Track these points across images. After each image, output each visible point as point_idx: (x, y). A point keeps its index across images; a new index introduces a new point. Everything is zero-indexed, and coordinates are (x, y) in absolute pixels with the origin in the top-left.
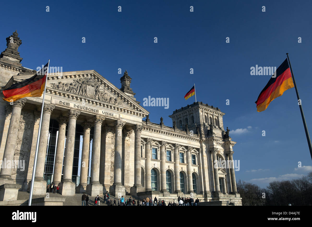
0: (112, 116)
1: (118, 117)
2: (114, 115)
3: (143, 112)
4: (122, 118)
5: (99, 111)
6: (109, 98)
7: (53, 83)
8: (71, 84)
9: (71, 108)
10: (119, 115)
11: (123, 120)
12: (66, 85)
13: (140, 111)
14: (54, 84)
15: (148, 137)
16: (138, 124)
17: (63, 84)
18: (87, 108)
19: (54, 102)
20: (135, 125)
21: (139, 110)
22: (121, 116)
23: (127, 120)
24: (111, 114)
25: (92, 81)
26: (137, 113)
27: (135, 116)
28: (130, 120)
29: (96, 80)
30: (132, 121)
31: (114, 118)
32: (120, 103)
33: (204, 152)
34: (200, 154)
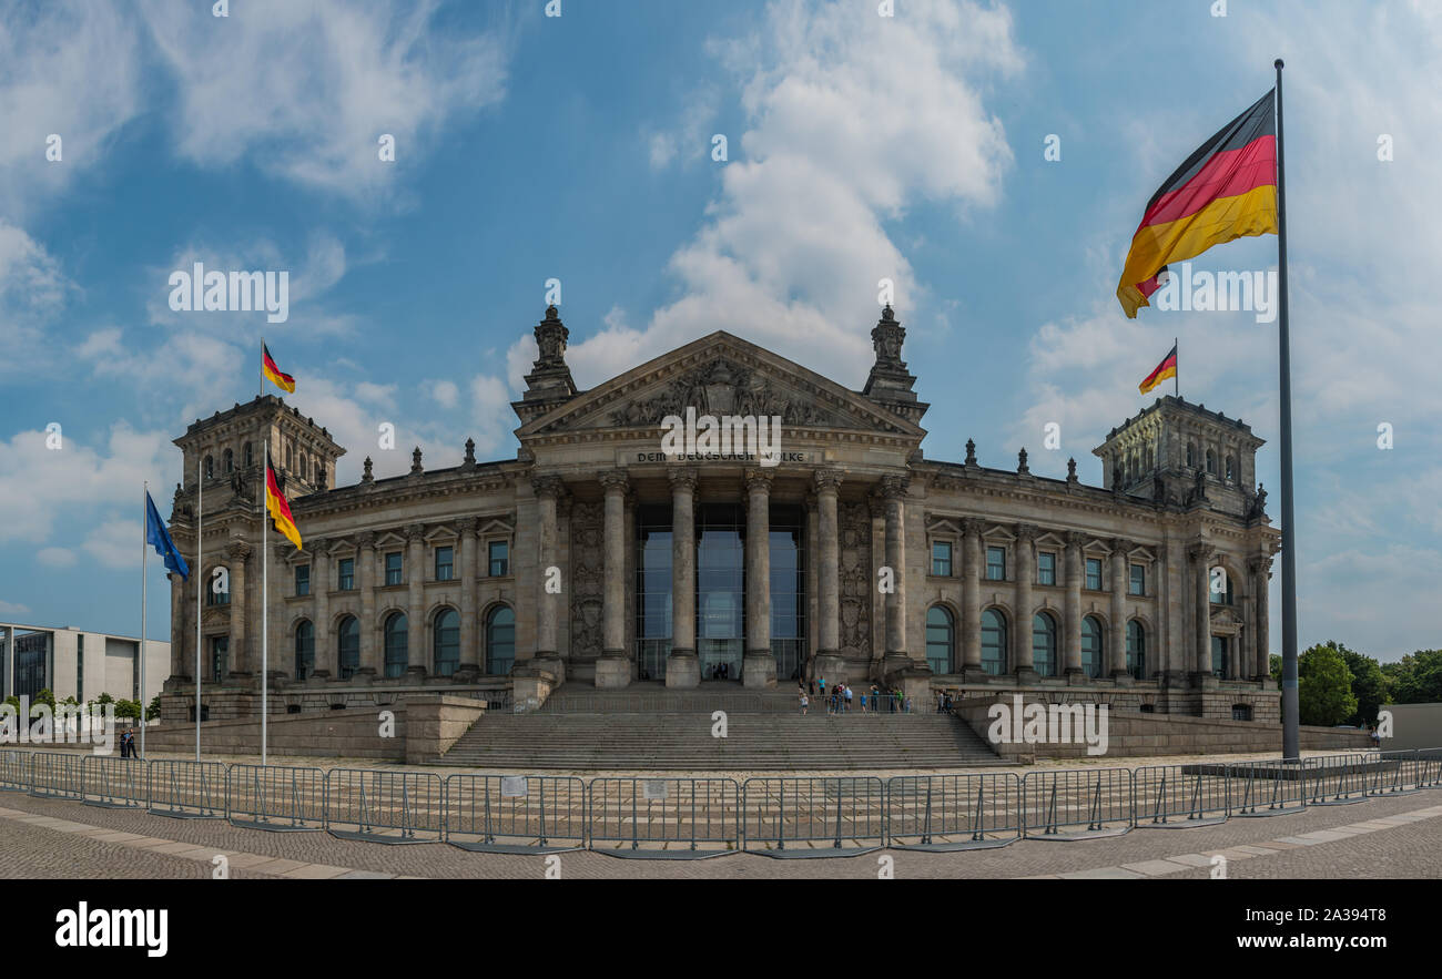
0: (797, 462)
1: (818, 460)
2: (806, 456)
3: (904, 433)
4: (831, 462)
8: (663, 398)
9: (671, 465)
10: (824, 455)
11: (838, 467)
12: (648, 405)
13: (893, 429)
14: (616, 414)
15: (969, 514)
16: (893, 472)
17: (640, 406)
19: (623, 460)
21: (888, 427)
22: (829, 456)
23: (849, 464)
24: (795, 457)
25: (721, 367)
26: (882, 441)
27: (881, 450)
28: (862, 464)
29: (738, 361)
30: (868, 465)
31: (805, 465)
32: (824, 416)
33: (1171, 558)
34: (1160, 565)
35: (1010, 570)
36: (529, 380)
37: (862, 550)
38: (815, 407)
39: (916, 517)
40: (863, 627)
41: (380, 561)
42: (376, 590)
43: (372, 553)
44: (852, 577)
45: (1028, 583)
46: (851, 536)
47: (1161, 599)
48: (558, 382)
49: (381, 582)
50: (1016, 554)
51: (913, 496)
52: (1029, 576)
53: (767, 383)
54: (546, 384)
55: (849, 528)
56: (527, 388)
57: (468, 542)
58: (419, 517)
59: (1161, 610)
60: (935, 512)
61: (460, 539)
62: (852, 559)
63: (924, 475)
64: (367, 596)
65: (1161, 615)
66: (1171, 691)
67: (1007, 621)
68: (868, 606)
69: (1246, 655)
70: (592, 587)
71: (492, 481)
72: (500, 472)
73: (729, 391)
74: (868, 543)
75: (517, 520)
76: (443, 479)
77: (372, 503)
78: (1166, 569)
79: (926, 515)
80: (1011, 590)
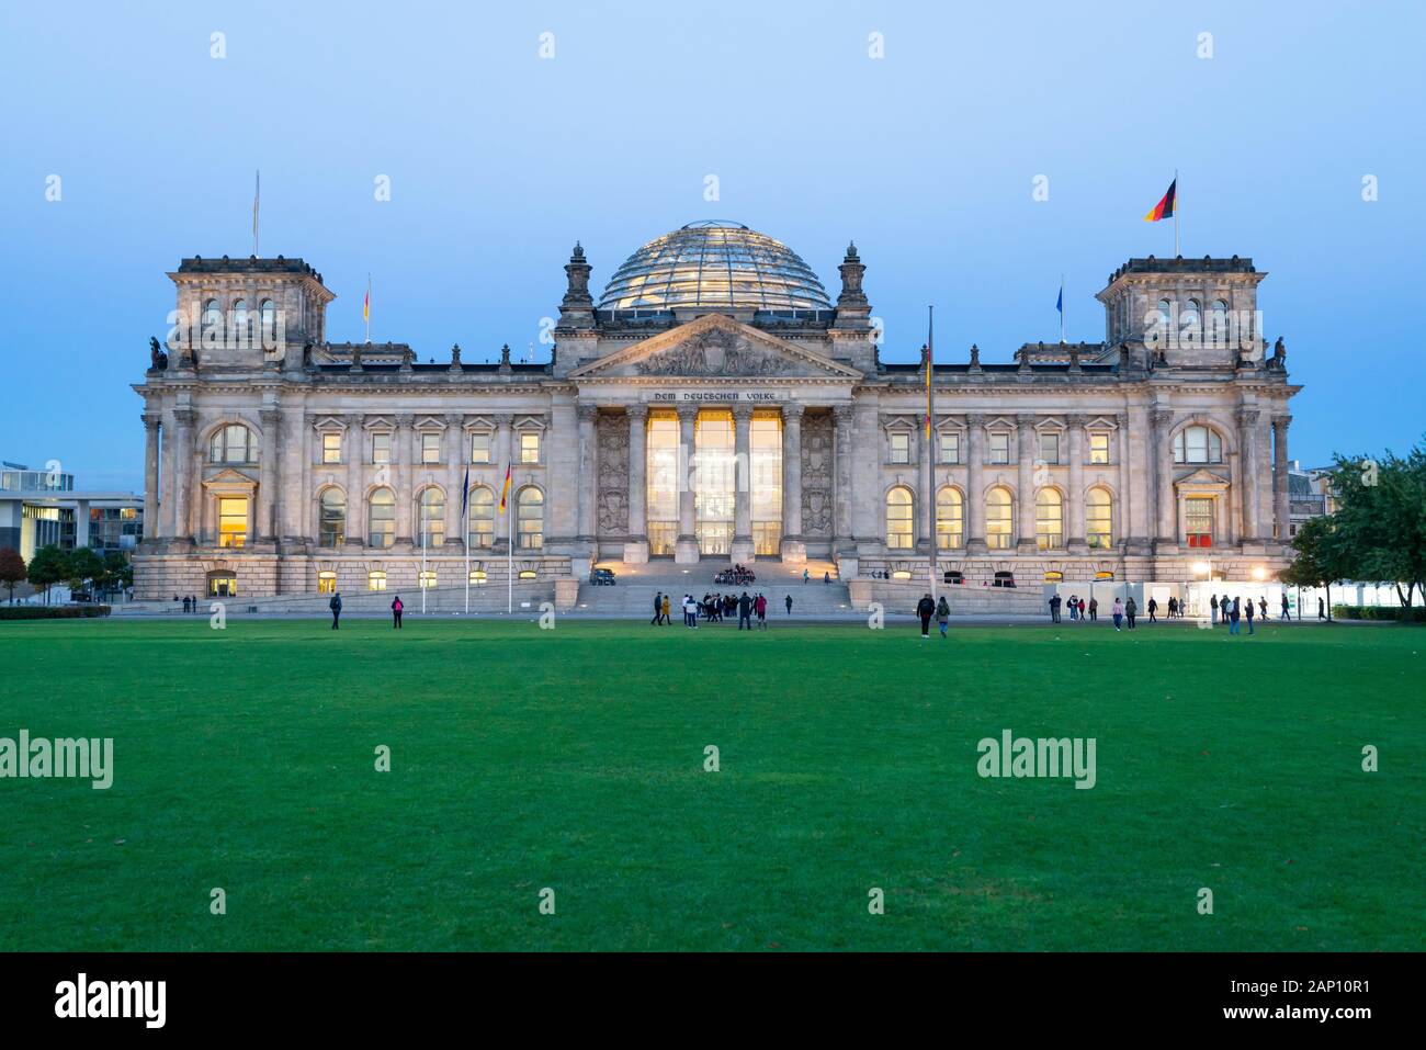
0: (770, 399)
1: (785, 398)
2: (776, 395)
3: (848, 375)
4: (795, 399)
5: (740, 394)
6: (760, 360)
7: (638, 360)
8: (674, 355)
9: (679, 402)
10: (789, 394)
11: (800, 402)
12: (663, 359)
13: (840, 373)
14: (637, 365)
16: (841, 403)
17: (657, 359)
18: (711, 395)
19: (644, 398)
20: (831, 409)
21: (836, 371)
22: (794, 394)
23: (808, 398)
24: (768, 396)
25: (715, 333)
26: (832, 381)
27: (832, 387)
28: (818, 398)
29: (727, 329)
30: (823, 399)
31: (776, 402)
32: (789, 366)
33: (1132, 426)
34: (1122, 432)
35: (964, 453)
36: (562, 310)
37: (826, 451)
38: (782, 359)
39: (870, 422)
40: (826, 512)
41: (418, 440)
42: (413, 466)
43: (409, 432)
44: (817, 473)
45: (978, 465)
46: (816, 442)
47: (1123, 465)
48: (585, 313)
49: (418, 459)
50: (969, 439)
51: (867, 405)
52: (979, 457)
53: (749, 344)
54: (577, 315)
56: (560, 316)
57: (503, 433)
58: (460, 407)
59: (1124, 478)
60: (888, 412)
61: (497, 430)
63: (874, 388)
64: (405, 470)
65: (1124, 482)
66: (1129, 558)
67: (963, 498)
68: (830, 496)
69: (1235, 515)
70: (614, 482)
71: (530, 387)
72: (539, 382)
73: (721, 351)
74: (831, 447)
75: (550, 421)
76: (482, 377)
77: (416, 390)
78: (1127, 437)
79: (880, 415)
80: (964, 472)
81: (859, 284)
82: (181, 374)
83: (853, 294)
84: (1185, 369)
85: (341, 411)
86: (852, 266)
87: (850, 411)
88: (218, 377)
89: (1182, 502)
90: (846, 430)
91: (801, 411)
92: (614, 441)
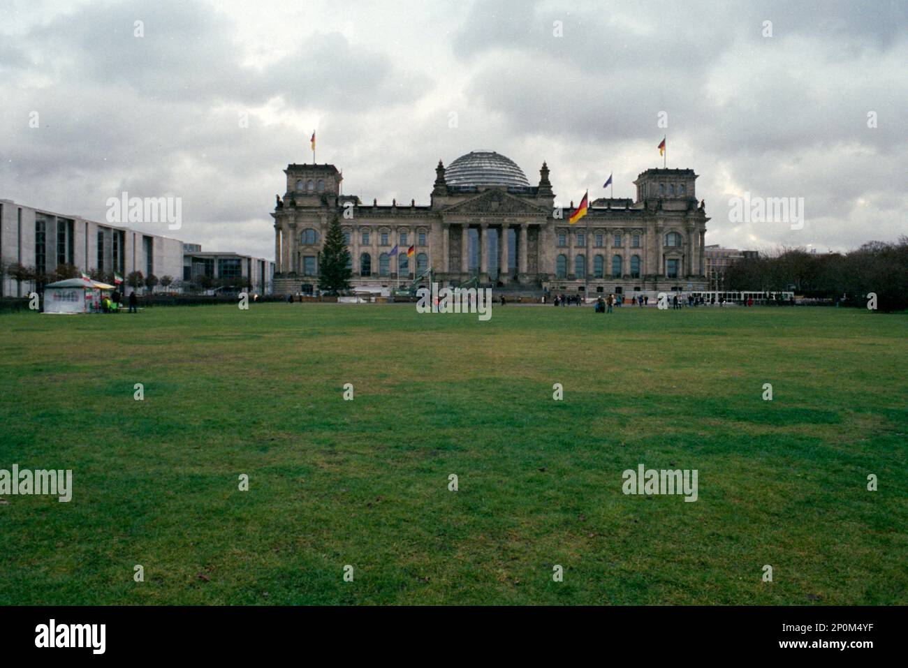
1: (522, 221)
2: (518, 220)
5: (504, 219)
7: (466, 206)
8: (479, 204)
9: (481, 222)
11: (527, 222)
12: (475, 206)
13: (542, 212)
14: (466, 208)
17: (473, 206)
18: (494, 219)
19: (468, 221)
20: (538, 225)
24: (515, 220)
25: (495, 196)
27: (539, 217)
29: (500, 195)
30: (535, 222)
31: (518, 223)
32: (523, 209)
33: (648, 232)
34: (645, 235)
35: (585, 243)
36: (435, 186)
37: (535, 241)
38: (520, 206)
39: (552, 230)
40: (535, 264)
41: (380, 235)
42: (378, 246)
44: (531, 250)
45: (591, 247)
46: (532, 238)
47: (644, 248)
48: (443, 187)
49: (380, 243)
50: (587, 237)
51: (551, 223)
52: (591, 244)
53: (508, 201)
54: (441, 188)
55: (531, 235)
56: (433, 189)
57: (412, 233)
58: (396, 223)
59: (645, 252)
60: (558, 226)
61: (410, 232)
62: (532, 244)
64: (375, 247)
66: (646, 282)
67: (584, 258)
68: (537, 258)
69: (685, 266)
70: (455, 252)
71: (423, 216)
72: (427, 214)
73: (498, 203)
74: (537, 239)
75: (431, 229)
76: (404, 211)
77: (379, 216)
78: (646, 237)
79: (556, 228)
80: (585, 250)
81: (547, 177)
82: (290, 209)
83: (545, 182)
84: (669, 211)
85: (351, 224)
86: (545, 171)
87: (546, 227)
88: (304, 210)
89: (666, 262)
90: (544, 234)
91: (527, 226)
92: (455, 237)
